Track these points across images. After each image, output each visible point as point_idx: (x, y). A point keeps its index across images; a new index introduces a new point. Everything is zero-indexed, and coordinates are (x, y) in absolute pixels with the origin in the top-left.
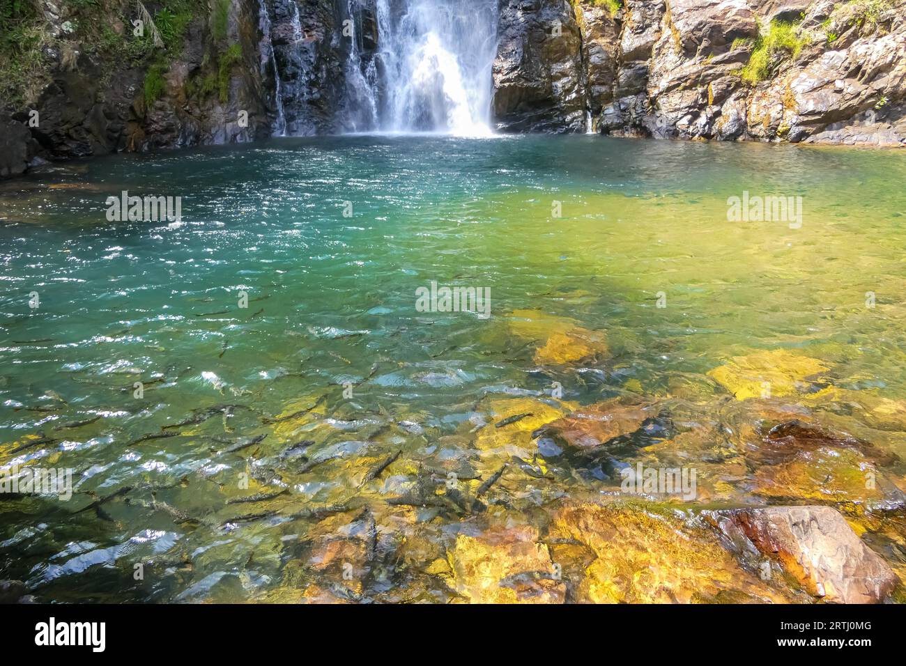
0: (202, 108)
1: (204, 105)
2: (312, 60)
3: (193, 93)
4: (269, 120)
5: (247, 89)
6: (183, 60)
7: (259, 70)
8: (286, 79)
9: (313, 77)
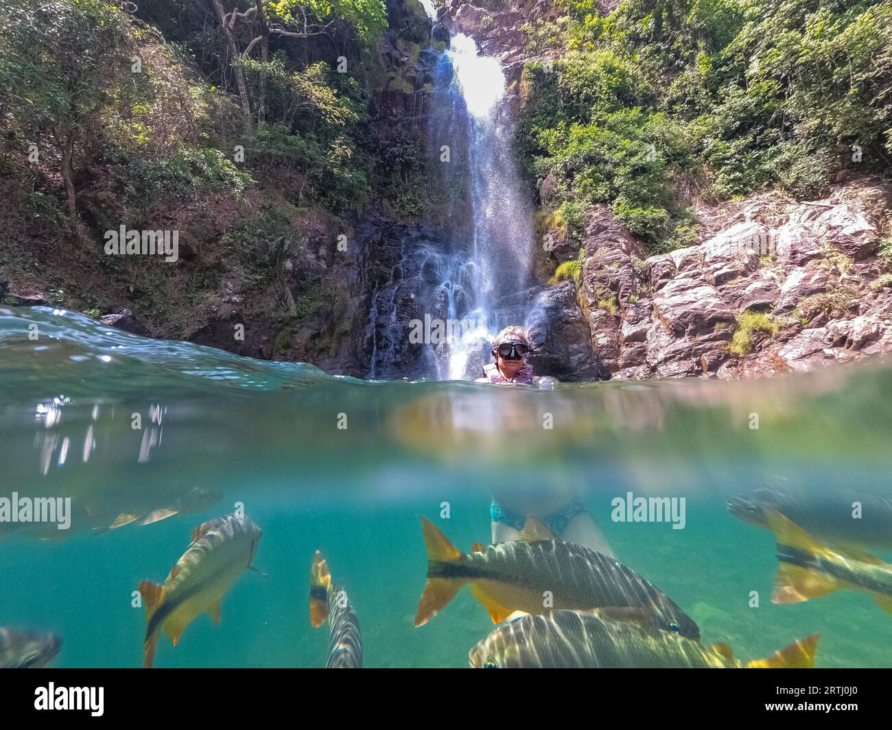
0: (315, 359)
1: (317, 357)
2: (399, 337)
3: (311, 349)
4: (363, 373)
5: (351, 351)
6: (309, 327)
7: (362, 341)
8: (380, 348)
9: (398, 347)
